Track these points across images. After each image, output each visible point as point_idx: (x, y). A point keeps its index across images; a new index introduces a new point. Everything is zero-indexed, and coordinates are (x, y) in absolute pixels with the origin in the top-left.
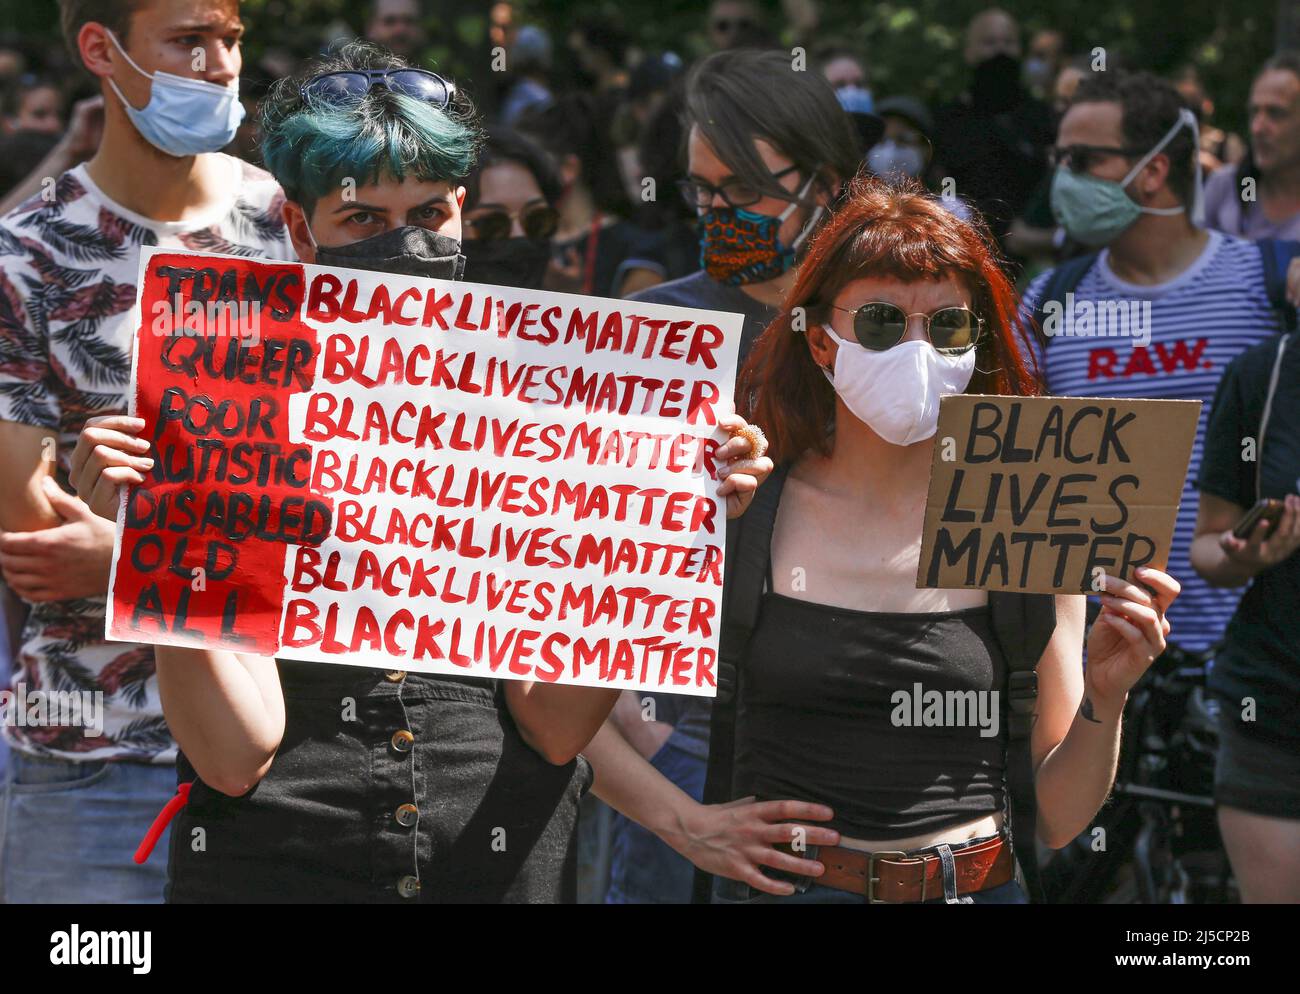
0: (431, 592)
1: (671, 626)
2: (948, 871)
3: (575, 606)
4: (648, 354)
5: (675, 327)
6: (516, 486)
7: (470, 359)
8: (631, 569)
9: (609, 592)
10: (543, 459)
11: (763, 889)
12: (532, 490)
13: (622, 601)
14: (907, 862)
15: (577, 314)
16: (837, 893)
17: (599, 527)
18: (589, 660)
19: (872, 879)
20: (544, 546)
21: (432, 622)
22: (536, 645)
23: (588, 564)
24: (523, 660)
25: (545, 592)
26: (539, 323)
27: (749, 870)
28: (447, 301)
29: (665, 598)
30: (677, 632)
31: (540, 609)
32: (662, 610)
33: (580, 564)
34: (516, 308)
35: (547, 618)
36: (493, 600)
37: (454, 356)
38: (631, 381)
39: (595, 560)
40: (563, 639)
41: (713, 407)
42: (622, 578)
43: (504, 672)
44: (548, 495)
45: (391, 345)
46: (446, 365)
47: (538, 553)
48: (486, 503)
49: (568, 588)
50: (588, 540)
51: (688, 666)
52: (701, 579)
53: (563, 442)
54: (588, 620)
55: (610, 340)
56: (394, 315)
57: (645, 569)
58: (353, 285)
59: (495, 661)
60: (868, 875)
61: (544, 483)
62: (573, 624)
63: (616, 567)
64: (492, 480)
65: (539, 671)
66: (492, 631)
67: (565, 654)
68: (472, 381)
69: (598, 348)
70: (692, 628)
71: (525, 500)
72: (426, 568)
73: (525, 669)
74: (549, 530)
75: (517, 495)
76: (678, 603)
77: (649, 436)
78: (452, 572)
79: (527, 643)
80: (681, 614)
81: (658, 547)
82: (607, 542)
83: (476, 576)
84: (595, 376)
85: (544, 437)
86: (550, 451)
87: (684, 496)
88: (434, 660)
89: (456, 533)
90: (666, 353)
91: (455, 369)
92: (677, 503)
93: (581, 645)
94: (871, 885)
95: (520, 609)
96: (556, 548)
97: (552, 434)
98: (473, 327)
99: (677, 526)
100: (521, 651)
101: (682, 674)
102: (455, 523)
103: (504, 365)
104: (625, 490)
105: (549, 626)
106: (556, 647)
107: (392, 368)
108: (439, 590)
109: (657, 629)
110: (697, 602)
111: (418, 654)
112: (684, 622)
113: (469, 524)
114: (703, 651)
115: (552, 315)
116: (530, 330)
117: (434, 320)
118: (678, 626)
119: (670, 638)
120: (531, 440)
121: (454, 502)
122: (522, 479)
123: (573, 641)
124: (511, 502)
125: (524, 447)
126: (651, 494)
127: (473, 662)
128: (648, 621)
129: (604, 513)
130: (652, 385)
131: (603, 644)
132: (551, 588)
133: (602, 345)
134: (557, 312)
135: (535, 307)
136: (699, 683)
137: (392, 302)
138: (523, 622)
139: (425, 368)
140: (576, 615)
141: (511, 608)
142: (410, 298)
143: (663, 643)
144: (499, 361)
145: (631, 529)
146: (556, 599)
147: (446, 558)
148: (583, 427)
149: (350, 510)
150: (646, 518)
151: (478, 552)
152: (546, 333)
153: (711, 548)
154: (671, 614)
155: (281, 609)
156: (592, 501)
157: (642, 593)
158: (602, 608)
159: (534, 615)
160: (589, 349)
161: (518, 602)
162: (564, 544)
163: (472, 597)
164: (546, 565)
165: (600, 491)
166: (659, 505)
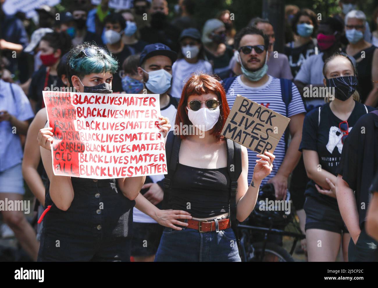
0: (102, 161)
1: (155, 161)
2: (217, 225)
3: (134, 160)
4: (140, 105)
5: (145, 99)
6: (116, 137)
7: (105, 110)
8: (144, 150)
9: (140, 156)
10: (121, 130)
11: (175, 229)
12: (120, 137)
13: (144, 157)
14: (208, 222)
15: (125, 98)
16: (192, 230)
17: (136, 142)
18: (138, 170)
19: (200, 226)
20: (125, 148)
21: (103, 168)
22: (126, 170)
23: (135, 150)
24: (124, 173)
25: (126, 158)
26: (118, 101)
27: (171, 225)
28: (100, 98)
29: (153, 155)
30: (157, 162)
31: (126, 162)
32: (153, 158)
33: (133, 151)
34: (113, 98)
35: (128, 163)
36: (115, 162)
37: (101, 110)
38: (137, 111)
39: (136, 150)
40: (132, 167)
41: (156, 115)
42: (143, 152)
43: (120, 176)
44: (124, 137)
45: (89, 109)
46: (100, 112)
47: (124, 150)
48: (111, 141)
49: (131, 156)
50: (134, 146)
51: (160, 168)
52: (160, 150)
53: (125, 126)
54: (137, 162)
55: (132, 103)
56: (89, 102)
57: (148, 150)
58: (80, 96)
59: (118, 175)
60: (199, 225)
61: (122, 135)
62: (134, 164)
63: (141, 150)
64: (111, 136)
65: (128, 175)
66: (116, 168)
67: (133, 170)
68: (105, 115)
69: (130, 105)
70: (160, 160)
71: (119, 139)
72: (100, 156)
73: (125, 175)
74: (125, 145)
75: (117, 138)
76: (156, 155)
77: (143, 122)
78: (106, 157)
79: (124, 170)
80: (157, 158)
81: (149, 144)
82: (138, 145)
83: (111, 157)
84: (130, 111)
85: (121, 125)
86: (123, 128)
87: (153, 133)
88: (105, 176)
89: (105, 148)
90: (144, 105)
91: (101, 113)
92: (152, 135)
93: (136, 168)
94: (200, 228)
95: (122, 163)
96: (127, 148)
97: (122, 124)
98: (105, 103)
99: (153, 140)
100: (123, 171)
101: (159, 170)
102: (105, 146)
103: (111, 111)
104: (140, 134)
105: (129, 165)
106: (131, 169)
107: (89, 114)
108: (104, 161)
109: (152, 162)
110: (160, 155)
111: (101, 175)
112: (158, 159)
113: (108, 146)
114: (163, 165)
115: (120, 99)
116: (116, 103)
117: (97, 102)
118: (157, 160)
119: (155, 163)
120: (118, 126)
121: (104, 142)
122: (117, 135)
123: (134, 167)
124: (116, 140)
125: (117, 128)
126: (146, 134)
127: (113, 175)
128: (150, 160)
129: (136, 139)
130: (142, 112)
131: (141, 167)
132: (127, 157)
133: (130, 104)
134: (121, 98)
135: (117, 97)
136: (163, 172)
137: (88, 99)
138: (123, 165)
139: (95, 113)
140: (134, 162)
141: (120, 163)
142: (92, 98)
143: (154, 165)
144: (110, 110)
145: (143, 142)
146: (129, 159)
147: (104, 154)
148: (129, 122)
149: (88, 145)
150: (146, 139)
151: (110, 152)
152: (119, 103)
153: (161, 143)
154: (155, 158)
155: (79, 167)
156: (134, 137)
157: (148, 155)
158: (140, 159)
159: (125, 163)
160: (128, 105)
161: (121, 161)
162: (129, 147)
163: (111, 162)
164: (126, 152)
165: (135, 135)
166: (148, 136)
